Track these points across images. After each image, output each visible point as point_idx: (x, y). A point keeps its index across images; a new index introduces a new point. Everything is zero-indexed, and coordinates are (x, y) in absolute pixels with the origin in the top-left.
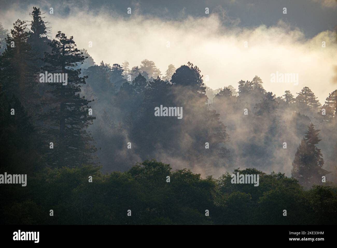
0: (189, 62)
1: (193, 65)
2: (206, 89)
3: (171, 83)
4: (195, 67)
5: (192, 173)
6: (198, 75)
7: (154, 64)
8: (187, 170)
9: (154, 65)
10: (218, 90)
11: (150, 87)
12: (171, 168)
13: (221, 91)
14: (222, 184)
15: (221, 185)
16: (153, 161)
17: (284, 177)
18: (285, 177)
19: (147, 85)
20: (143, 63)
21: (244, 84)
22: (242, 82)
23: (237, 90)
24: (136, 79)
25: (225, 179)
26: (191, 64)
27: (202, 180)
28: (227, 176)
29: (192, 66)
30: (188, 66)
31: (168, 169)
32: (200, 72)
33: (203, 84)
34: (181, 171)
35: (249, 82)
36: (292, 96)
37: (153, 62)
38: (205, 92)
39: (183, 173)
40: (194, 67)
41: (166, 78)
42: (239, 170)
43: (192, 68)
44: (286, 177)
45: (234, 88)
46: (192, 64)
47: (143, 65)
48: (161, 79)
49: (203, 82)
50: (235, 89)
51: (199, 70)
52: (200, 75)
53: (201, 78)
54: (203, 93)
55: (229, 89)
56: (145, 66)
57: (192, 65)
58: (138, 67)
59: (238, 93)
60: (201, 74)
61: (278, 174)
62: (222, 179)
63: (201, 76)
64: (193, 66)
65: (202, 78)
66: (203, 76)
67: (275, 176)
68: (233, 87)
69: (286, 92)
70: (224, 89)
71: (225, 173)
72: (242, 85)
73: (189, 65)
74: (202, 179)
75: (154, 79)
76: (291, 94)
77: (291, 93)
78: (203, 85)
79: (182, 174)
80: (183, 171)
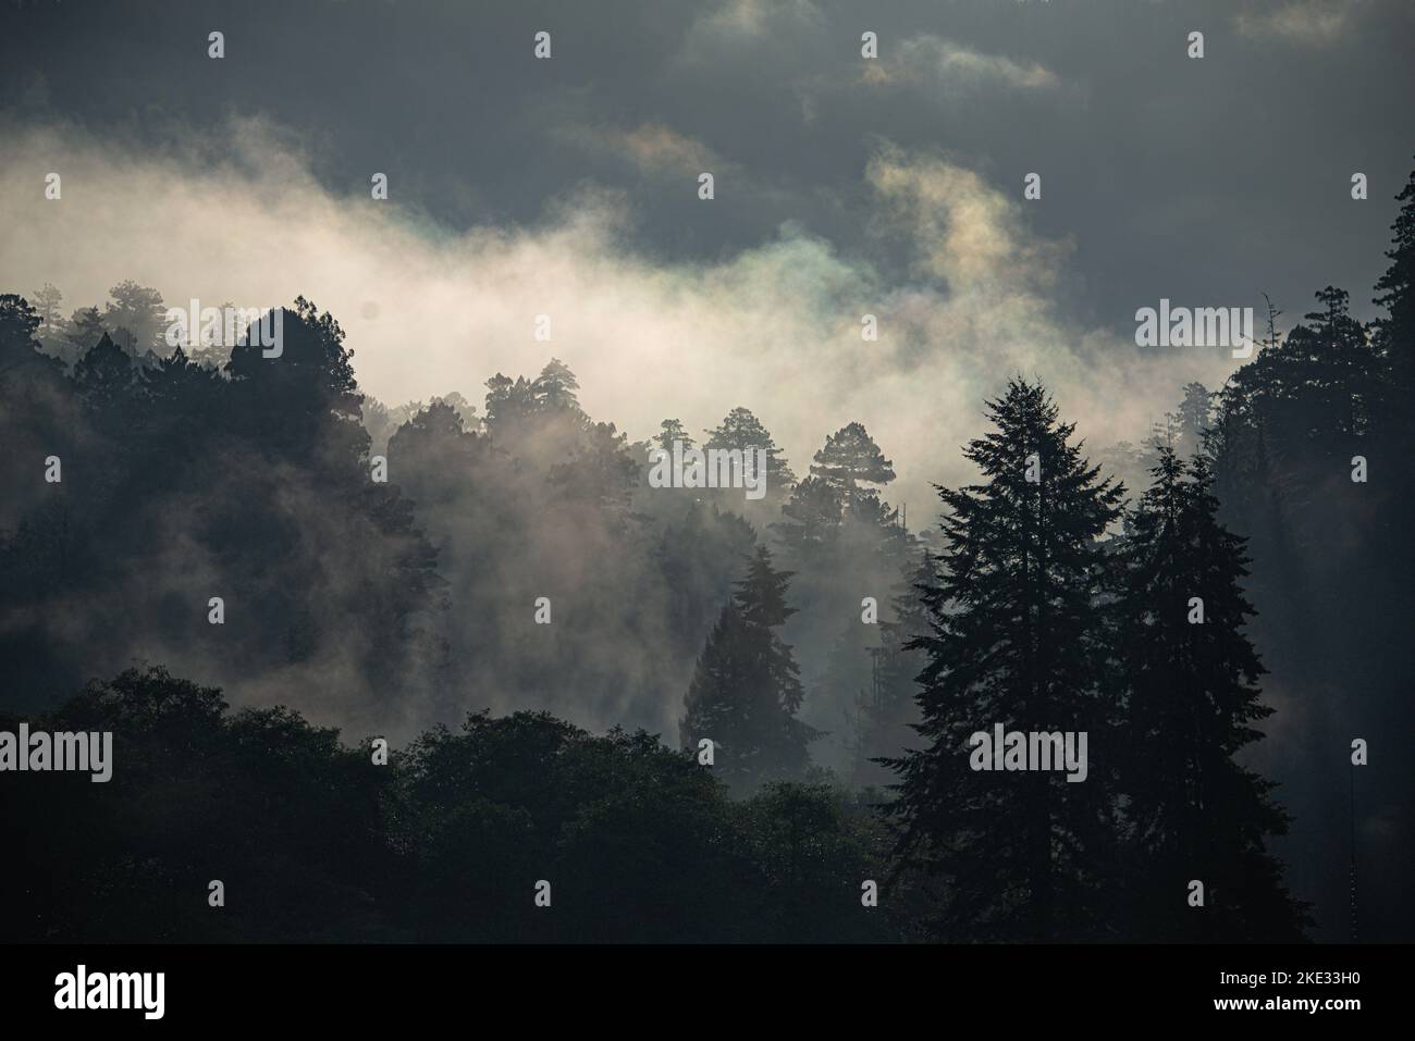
0: (300, 298)
1: (314, 309)
2: (362, 402)
3: (227, 376)
4: (323, 318)
5: (306, 726)
6: (335, 348)
7: (162, 301)
8: (288, 714)
9: (162, 305)
10: (407, 410)
11: (146, 389)
12: (226, 705)
13: (420, 412)
14: (419, 769)
15: (416, 776)
16: (154, 676)
17: (657, 748)
18: (661, 747)
19: (134, 381)
20: (115, 294)
21: (508, 389)
22: (499, 381)
23: (482, 412)
24: (88, 355)
25: (431, 749)
26: (307, 306)
27: (344, 751)
28: (440, 738)
29: (311, 312)
30: (297, 311)
31: (215, 709)
32: (342, 339)
33: (354, 385)
34: (262, 717)
35: (526, 380)
36: (687, 439)
37: (158, 294)
38: (360, 414)
39: (273, 723)
40: (318, 316)
41: (207, 356)
42: (486, 717)
43: (312, 319)
44: (666, 749)
45: (470, 405)
46: (312, 304)
47: (118, 303)
48: (191, 361)
49: (354, 377)
50: (474, 409)
51: (338, 331)
52: (342, 350)
53: (345, 359)
54: (352, 418)
55: (449, 405)
56: (124, 306)
57: (310, 308)
58: (95, 309)
59: (483, 424)
60: (346, 345)
61: (634, 735)
62: (420, 749)
63: (347, 351)
64: (315, 314)
65: (350, 362)
66: (352, 351)
67: (623, 743)
68: (463, 400)
69: (667, 423)
70: (429, 404)
71: (434, 728)
72: (500, 393)
73: (300, 309)
74: (343, 747)
75: (163, 359)
76: (685, 434)
77: (683, 430)
78: (355, 388)
79: (268, 726)
80: (272, 718)
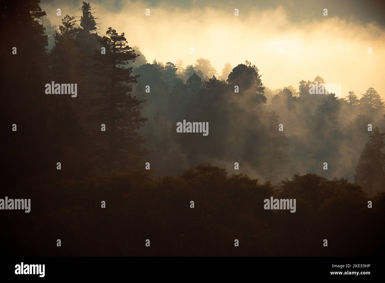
0: (247, 61)
2: (264, 89)
3: (227, 83)
4: (253, 66)
5: (249, 179)
6: (256, 74)
7: (210, 63)
8: (244, 175)
9: (210, 64)
10: (278, 90)
11: (205, 87)
12: (227, 173)
13: (280, 91)
14: (280, 190)
15: (280, 192)
16: (207, 166)
17: (347, 183)
18: (348, 183)
19: (202, 85)
20: (197, 61)
21: (305, 84)
22: (302, 82)
23: (298, 91)
24: (190, 78)
25: (284, 184)
26: (248, 63)
27: (260, 185)
28: (286, 181)
29: (250, 65)
30: (246, 65)
31: (224, 174)
32: (258, 72)
33: (262, 84)
34: (237, 176)
35: (310, 82)
36: (356, 97)
37: (209, 61)
38: (263, 92)
39: (240, 178)
40: (251, 66)
41: (222, 77)
42: (299, 175)
43: (250, 67)
44: (349, 183)
45: (295, 89)
46: (250, 63)
47: (198, 64)
48: (217, 79)
49: (262, 82)
50: (296, 90)
51: (257, 70)
52: (258, 75)
53: (259, 77)
54: (262, 93)
55: (289, 89)
56: (200, 64)
58: (192, 66)
59: (298, 94)
60: (259, 73)
61: (340, 180)
62: (281, 184)
63: (260, 75)
64: (251, 65)
65: (260, 78)
66: (261, 75)
67: (337, 182)
68: (293, 88)
69: (350, 93)
70: (283, 89)
71: (285, 179)
72: (303, 85)
73: (247, 64)
74: (259, 184)
75: (210, 79)
76: (355, 95)
77: (355, 94)
78: (262, 85)
79: (239, 179)
80: (240, 176)
